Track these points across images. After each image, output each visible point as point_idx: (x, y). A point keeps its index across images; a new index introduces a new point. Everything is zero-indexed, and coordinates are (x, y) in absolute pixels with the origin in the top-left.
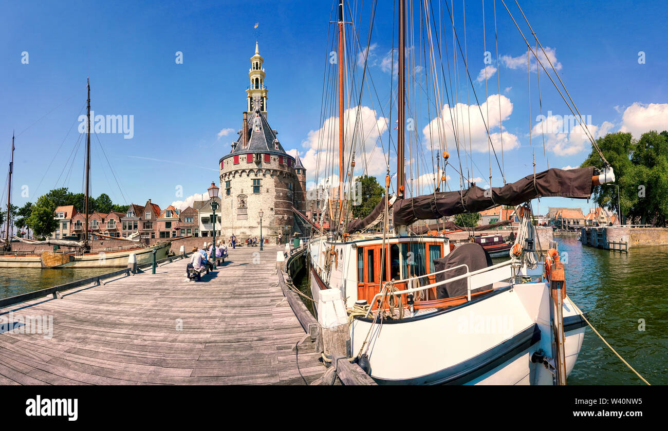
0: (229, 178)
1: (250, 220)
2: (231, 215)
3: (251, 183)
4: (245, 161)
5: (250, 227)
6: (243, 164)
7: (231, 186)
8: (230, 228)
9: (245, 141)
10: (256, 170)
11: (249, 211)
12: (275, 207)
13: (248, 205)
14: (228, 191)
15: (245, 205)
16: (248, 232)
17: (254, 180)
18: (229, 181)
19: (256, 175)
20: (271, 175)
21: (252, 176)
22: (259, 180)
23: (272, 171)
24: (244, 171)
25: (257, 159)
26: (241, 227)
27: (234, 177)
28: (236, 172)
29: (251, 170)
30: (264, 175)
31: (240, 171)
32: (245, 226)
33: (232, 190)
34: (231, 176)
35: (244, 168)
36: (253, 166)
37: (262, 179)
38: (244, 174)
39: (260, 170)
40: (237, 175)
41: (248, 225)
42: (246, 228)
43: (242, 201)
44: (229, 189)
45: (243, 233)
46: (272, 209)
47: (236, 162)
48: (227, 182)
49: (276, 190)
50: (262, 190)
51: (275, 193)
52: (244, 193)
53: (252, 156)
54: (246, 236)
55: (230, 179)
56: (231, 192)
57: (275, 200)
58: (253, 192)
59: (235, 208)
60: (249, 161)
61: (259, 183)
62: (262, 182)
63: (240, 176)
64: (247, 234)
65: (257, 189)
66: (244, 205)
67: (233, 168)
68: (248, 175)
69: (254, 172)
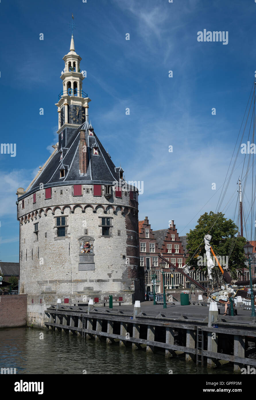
0: (63, 213)
1: (98, 270)
2: (67, 265)
3: (99, 222)
4: (91, 193)
5: (98, 281)
6: (89, 198)
7: (68, 223)
8: (67, 281)
9: (84, 166)
10: (105, 206)
11: (96, 259)
12: (127, 255)
13: (95, 251)
14: (61, 231)
15: (91, 251)
16: (96, 287)
17: (103, 218)
18: (64, 218)
19: (105, 212)
20: (123, 214)
21: (100, 212)
22: (108, 218)
23: (123, 208)
24: (89, 206)
25: (109, 193)
26: (86, 281)
27: (73, 212)
28: (78, 205)
29: (100, 206)
30: (115, 213)
31: (83, 206)
32: (92, 279)
33: (69, 230)
34: (67, 211)
35: (89, 202)
36: (102, 200)
37: (112, 218)
38: (89, 210)
39: (110, 206)
40: (78, 210)
41: (95, 278)
42: (91, 281)
43: (87, 245)
44: (64, 228)
45: (89, 288)
46: (124, 257)
47: (77, 193)
48: (58, 218)
49: (127, 232)
50: (113, 231)
51: (126, 237)
52: (89, 235)
53: (101, 188)
54: (95, 292)
55: (65, 214)
56: (68, 232)
57: (127, 246)
58: (101, 234)
59: (75, 255)
60: (97, 193)
61: (108, 223)
62: (113, 222)
63: (84, 212)
64: (94, 290)
65: (106, 231)
66: (89, 251)
67: (72, 200)
68: (95, 212)
69: (103, 207)
